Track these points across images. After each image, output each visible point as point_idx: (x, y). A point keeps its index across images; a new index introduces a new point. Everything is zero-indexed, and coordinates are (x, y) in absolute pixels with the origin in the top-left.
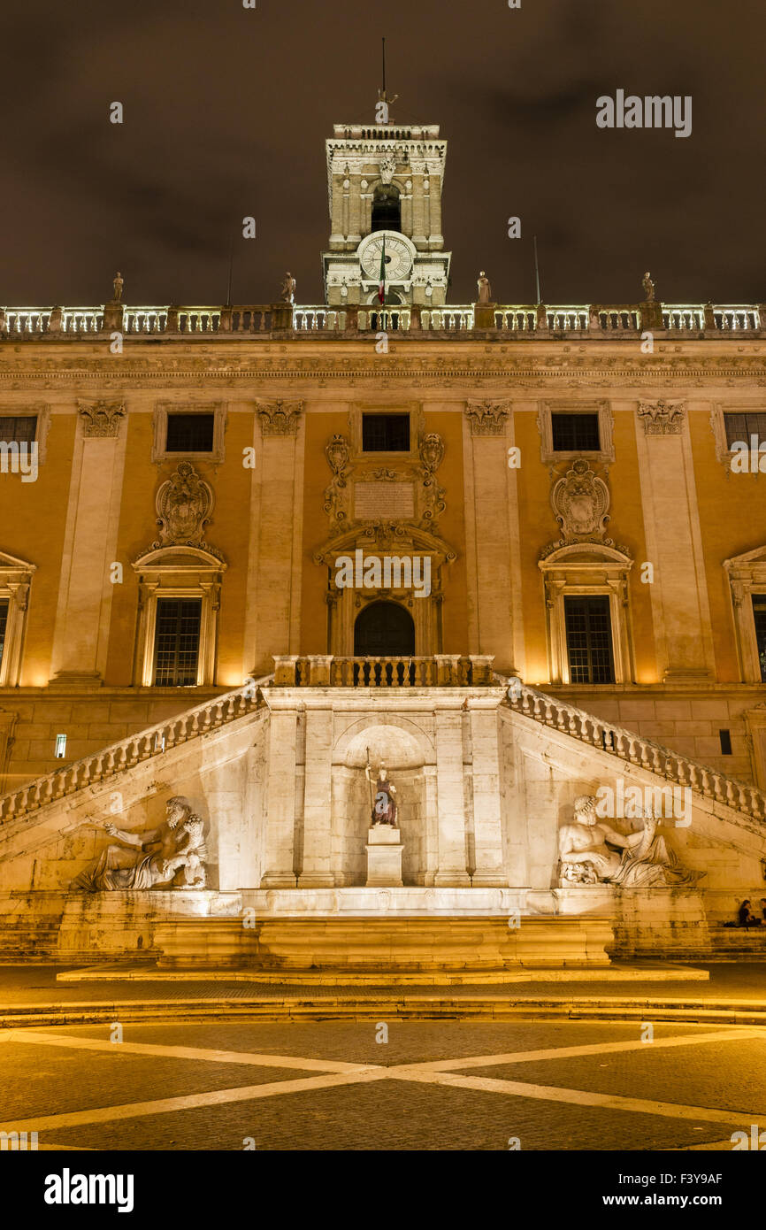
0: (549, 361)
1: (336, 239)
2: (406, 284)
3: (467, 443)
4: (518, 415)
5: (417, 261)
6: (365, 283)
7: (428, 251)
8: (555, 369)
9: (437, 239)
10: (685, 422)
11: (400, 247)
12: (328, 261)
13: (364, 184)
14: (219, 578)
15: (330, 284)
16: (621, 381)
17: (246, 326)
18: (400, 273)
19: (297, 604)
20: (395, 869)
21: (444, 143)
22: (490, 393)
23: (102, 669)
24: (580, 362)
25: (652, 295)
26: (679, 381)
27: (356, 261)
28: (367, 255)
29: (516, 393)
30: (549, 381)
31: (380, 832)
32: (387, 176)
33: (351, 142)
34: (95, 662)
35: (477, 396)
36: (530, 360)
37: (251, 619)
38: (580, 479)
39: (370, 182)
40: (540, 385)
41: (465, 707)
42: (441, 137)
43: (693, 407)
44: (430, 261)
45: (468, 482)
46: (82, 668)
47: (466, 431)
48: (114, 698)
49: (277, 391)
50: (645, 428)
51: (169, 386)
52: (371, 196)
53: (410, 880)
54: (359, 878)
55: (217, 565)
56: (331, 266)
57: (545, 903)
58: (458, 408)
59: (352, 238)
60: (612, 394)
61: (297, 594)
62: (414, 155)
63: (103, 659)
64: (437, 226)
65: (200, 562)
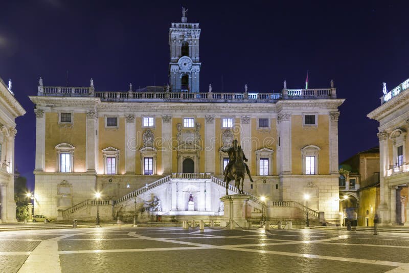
0: (223, 107)
1: (173, 58)
2: (190, 71)
3: (206, 125)
4: (216, 119)
5: (193, 65)
6: (180, 71)
7: (196, 62)
8: (224, 109)
9: (198, 58)
10: (251, 121)
11: (189, 61)
12: (171, 65)
13: (180, 41)
14: (156, 153)
15: (171, 71)
16: (238, 111)
17: (159, 97)
18: (189, 68)
19: (171, 159)
20: (193, 208)
21: (200, 29)
22: (211, 114)
23: (135, 171)
24: (230, 107)
25: (246, 90)
26: (250, 111)
27: (178, 65)
28: (180, 63)
29: (216, 114)
30: (223, 111)
31: (190, 202)
32: (186, 39)
33: (176, 29)
34: (133, 169)
35: (208, 114)
36: (219, 107)
37: (163, 161)
38: (228, 133)
39: (181, 41)
40: (221, 112)
41: (205, 182)
42: (199, 27)
43: (253, 117)
44: (196, 65)
45: (205, 134)
46: (130, 171)
47: (205, 122)
48: (138, 177)
49: (167, 113)
50: (242, 122)
51: (144, 111)
52: (181, 45)
53: (195, 210)
54: (187, 210)
55: (156, 151)
56: (172, 66)
57: (217, 214)
58: (204, 117)
59: (177, 58)
60: (236, 114)
61: (171, 157)
62: (192, 32)
63: (135, 169)
64: (198, 55)
65: (153, 150)
